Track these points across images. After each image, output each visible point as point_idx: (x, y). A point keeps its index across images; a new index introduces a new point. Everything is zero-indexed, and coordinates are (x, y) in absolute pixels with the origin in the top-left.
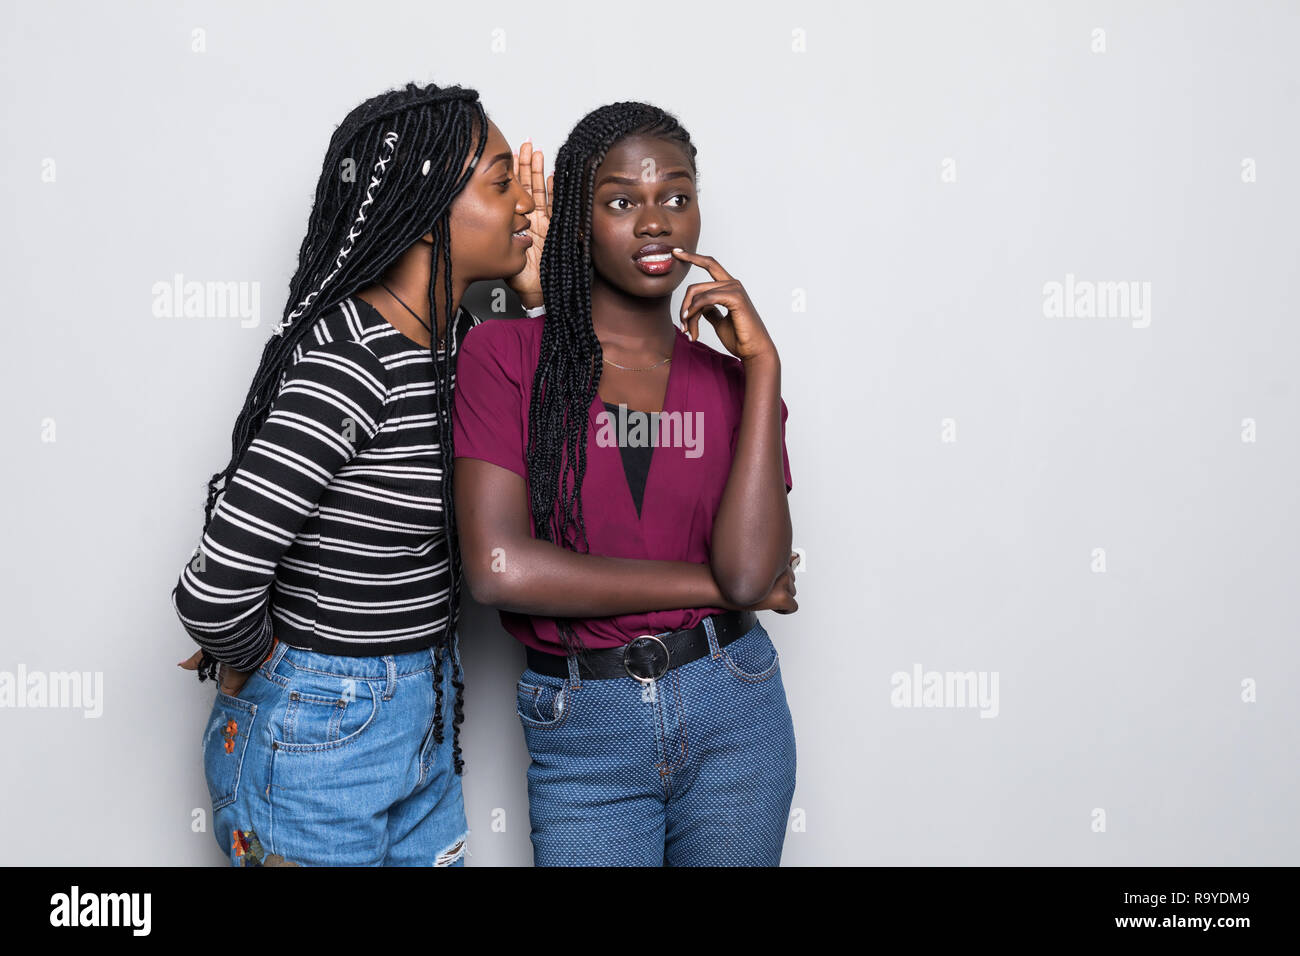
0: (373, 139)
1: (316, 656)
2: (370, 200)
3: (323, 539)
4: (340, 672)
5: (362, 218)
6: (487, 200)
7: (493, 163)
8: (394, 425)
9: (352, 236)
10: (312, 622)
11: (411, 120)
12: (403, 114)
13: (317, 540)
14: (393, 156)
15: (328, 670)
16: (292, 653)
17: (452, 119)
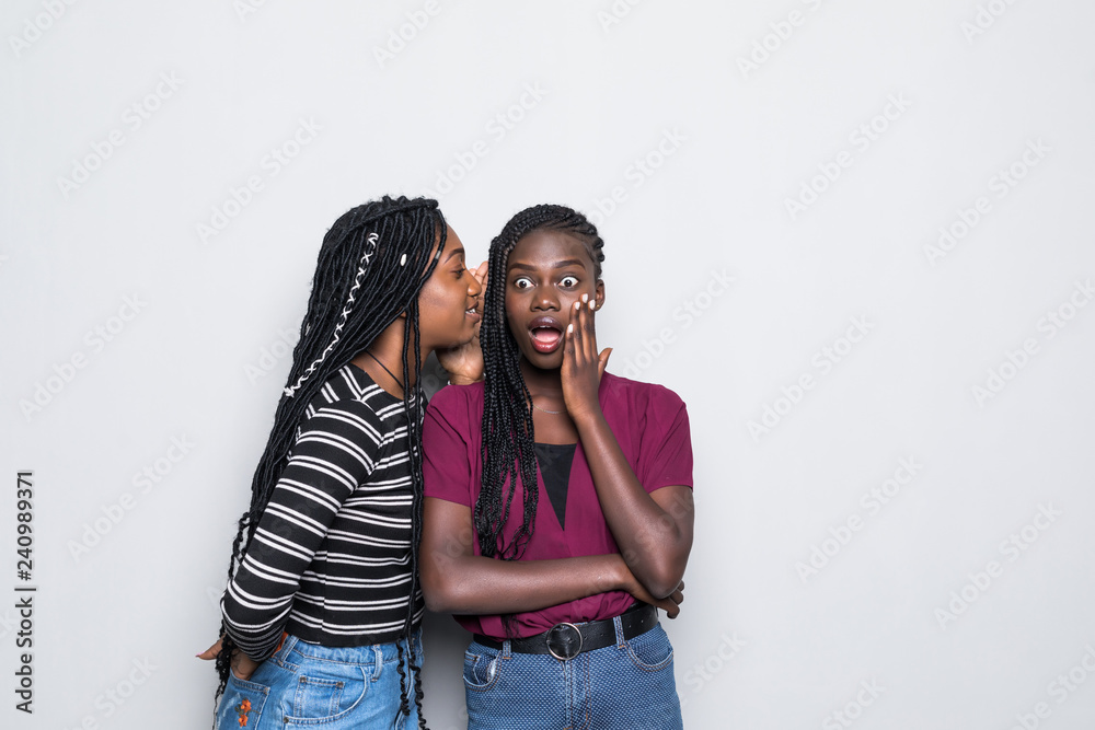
0: (358, 239)
1: (322, 648)
2: (358, 286)
3: (329, 554)
4: (340, 659)
5: (352, 299)
6: (447, 284)
7: (451, 256)
8: (387, 463)
9: (345, 314)
10: (321, 621)
11: (388, 223)
12: (383, 219)
13: (325, 555)
14: (375, 251)
15: (330, 658)
16: (301, 645)
17: (420, 222)
